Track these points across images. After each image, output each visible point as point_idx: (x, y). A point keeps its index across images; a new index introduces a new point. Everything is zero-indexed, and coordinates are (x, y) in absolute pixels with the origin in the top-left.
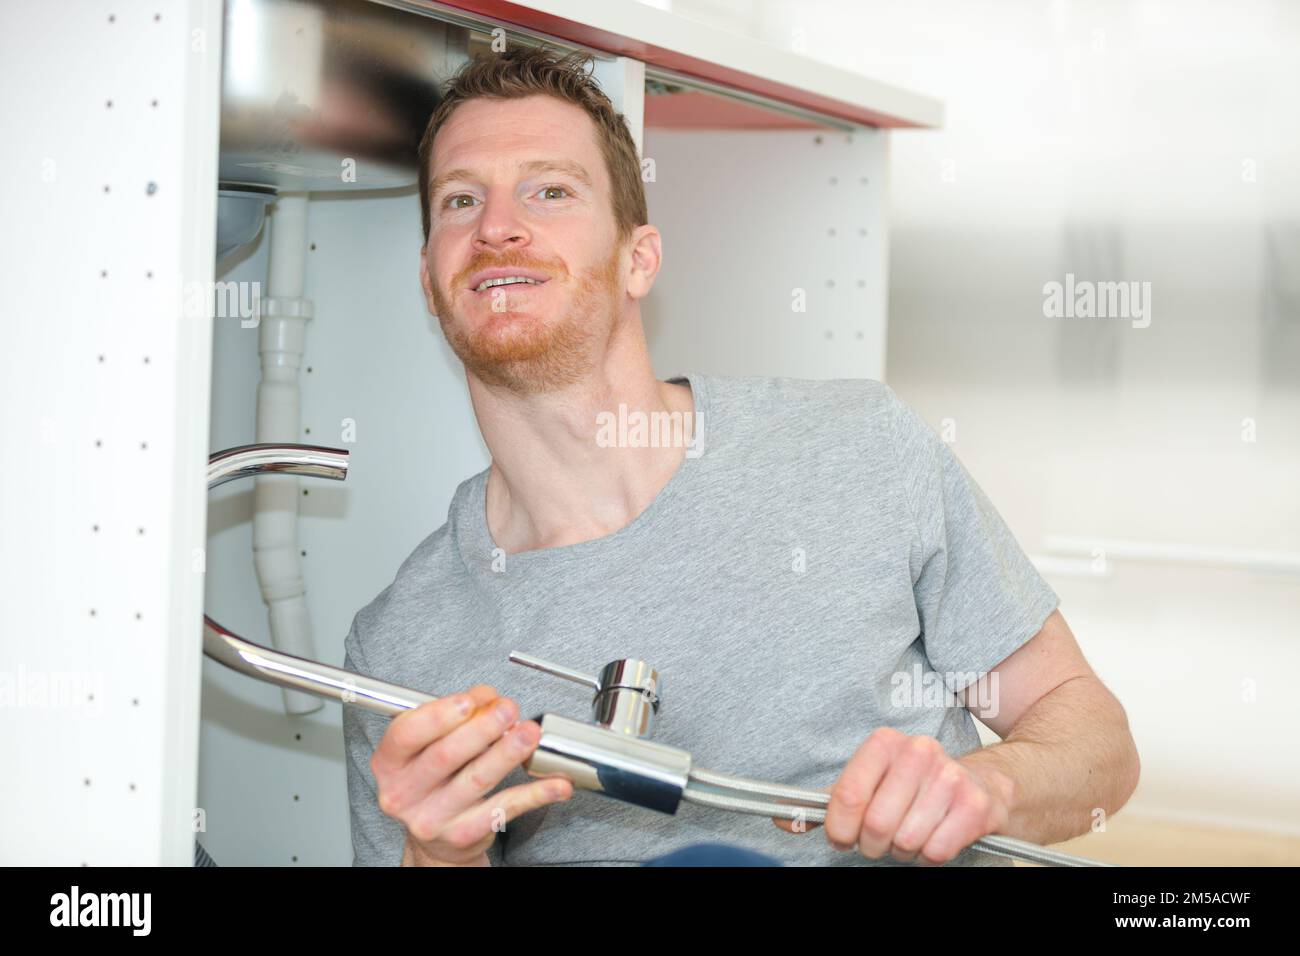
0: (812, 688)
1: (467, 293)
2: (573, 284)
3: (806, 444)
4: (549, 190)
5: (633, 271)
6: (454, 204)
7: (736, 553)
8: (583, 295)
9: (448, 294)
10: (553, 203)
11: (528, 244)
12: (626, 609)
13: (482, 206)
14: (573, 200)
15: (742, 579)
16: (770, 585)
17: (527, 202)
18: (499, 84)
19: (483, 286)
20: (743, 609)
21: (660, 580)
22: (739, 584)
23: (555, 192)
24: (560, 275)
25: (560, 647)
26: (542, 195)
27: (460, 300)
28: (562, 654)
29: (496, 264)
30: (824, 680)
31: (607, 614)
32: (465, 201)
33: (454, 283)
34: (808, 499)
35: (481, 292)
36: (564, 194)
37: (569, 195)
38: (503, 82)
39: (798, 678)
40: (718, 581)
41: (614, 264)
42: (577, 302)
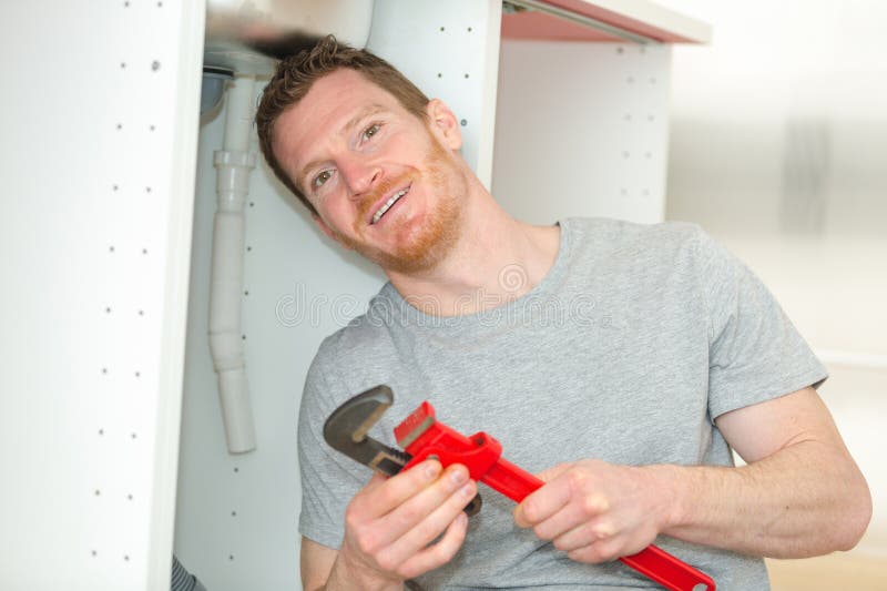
1: (370, 229)
2: (426, 176)
4: (367, 132)
5: (445, 134)
6: (319, 183)
8: (435, 177)
9: (357, 237)
10: (376, 138)
11: (383, 173)
13: (337, 173)
14: (386, 126)
15: (585, 351)
17: (361, 149)
18: (288, 95)
19: (377, 218)
22: (583, 355)
23: (371, 131)
24: (414, 175)
26: (366, 138)
27: (368, 236)
29: (375, 200)
30: (638, 427)
32: (323, 177)
33: (356, 228)
35: (377, 223)
36: (377, 128)
37: (380, 125)
38: (291, 93)
41: (435, 142)
42: (436, 184)
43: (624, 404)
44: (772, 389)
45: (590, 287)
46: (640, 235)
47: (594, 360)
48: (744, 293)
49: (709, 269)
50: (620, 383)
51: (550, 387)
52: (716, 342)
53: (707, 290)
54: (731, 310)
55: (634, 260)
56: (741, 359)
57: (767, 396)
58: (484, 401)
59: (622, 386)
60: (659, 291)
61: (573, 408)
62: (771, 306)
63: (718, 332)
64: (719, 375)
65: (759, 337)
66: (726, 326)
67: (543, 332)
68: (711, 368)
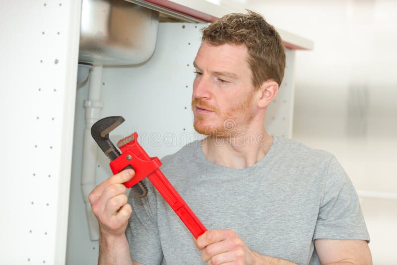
0: (277, 239)
3: (302, 163)
5: (261, 99)
7: (269, 188)
12: (230, 190)
15: (268, 197)
16: (276, 202)
20: (265, 207)
21: (244, 186)
22: (266, 198)
25: (205, 194)
28: (204, 196)
30: (281, 237)
31: (223, 189)
34: (297, 181)
39: (273, 234)
40: (260, 194)
43: (278, 225)
44: (342, 235)
45: (277, 170)
46: (307, 152)
47: (271, 202)
48: (344, 190)
49: (331, 174)
50: (279, 215)
51: (248, 209)
52: (323, 207)
53: (327, 183)
54: (335, 195)
55: (300, 162)
56: (332, 219)
57: (338, 237)
58: (216, 207)
59: (279, 217)
60: (308, 178)
61: (256, 221)
62: (356, 200)
63: (325, 203)
64: (320, 222)
65: (345, 212)
66: (330, 202)
67: (252, 184)
68: (318, 218)
